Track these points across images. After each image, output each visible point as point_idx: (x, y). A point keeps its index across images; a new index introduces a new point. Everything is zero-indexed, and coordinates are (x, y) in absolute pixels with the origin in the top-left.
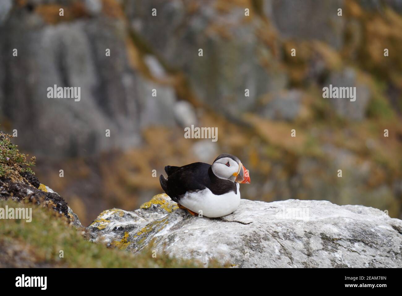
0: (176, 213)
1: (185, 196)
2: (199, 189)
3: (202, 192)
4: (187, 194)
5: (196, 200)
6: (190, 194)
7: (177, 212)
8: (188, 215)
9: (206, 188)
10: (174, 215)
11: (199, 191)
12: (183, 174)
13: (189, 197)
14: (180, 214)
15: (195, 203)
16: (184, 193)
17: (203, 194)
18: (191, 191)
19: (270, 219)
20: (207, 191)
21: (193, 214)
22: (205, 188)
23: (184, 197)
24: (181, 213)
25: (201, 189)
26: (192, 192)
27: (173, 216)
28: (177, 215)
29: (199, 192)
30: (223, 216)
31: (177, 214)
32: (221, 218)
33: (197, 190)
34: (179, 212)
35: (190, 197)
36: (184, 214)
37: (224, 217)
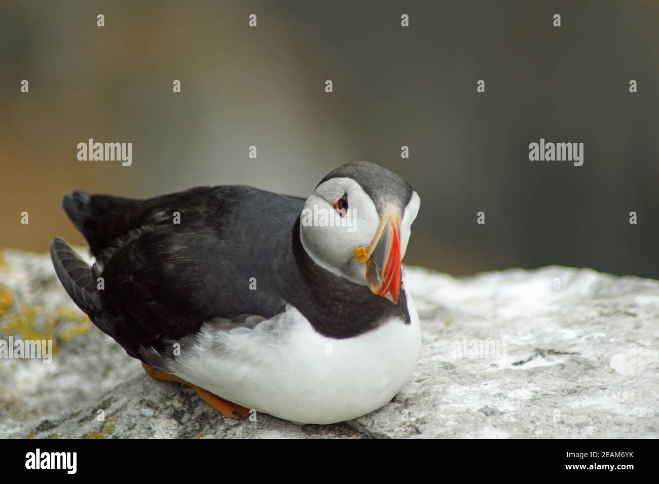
0: (141, 402)
1: (198, 343)
2: (257, 314)
3: (271, 328)
4: (207, 335)
5: (246, 359)
6: (222, 333)
7: (146, 398)
8: (198, 411)
9: (288, 306)
10: (136, 413)
11: (258, 322)
12: (177, 248)
13: (217, 349)
14: (161, 406)
15: (243, 371)
16: (195, 330)
17: (276, 335)
18: (226, 322)
19: (569, 425)
20: (292, 322)
21: (226, 411)
22: (283, 310)
23: (196, 347)
24: (162, 401)
25: (267, 315)
26: (228, 329)
27: (133, 420)
28: (148, 412)
29: (259, 326)
30: (361, 417)
31: (149, 405)
32: (350, 423)
33: (250, 319)
34: (152, 398)
35: (222, 350)
36: (177, 405)
37: (364, 422)
